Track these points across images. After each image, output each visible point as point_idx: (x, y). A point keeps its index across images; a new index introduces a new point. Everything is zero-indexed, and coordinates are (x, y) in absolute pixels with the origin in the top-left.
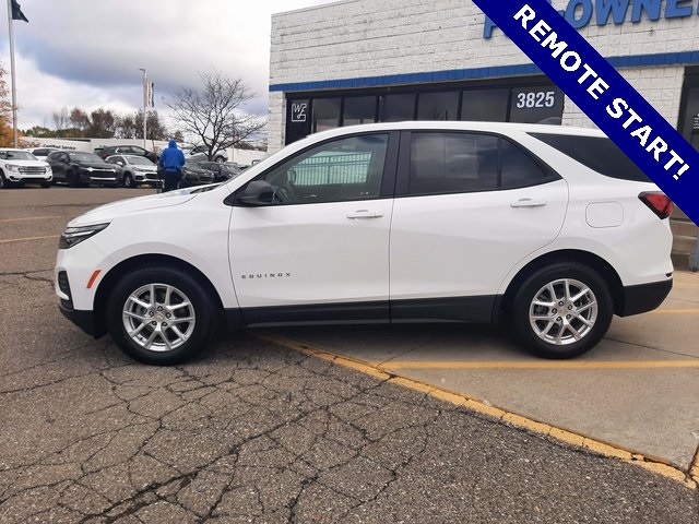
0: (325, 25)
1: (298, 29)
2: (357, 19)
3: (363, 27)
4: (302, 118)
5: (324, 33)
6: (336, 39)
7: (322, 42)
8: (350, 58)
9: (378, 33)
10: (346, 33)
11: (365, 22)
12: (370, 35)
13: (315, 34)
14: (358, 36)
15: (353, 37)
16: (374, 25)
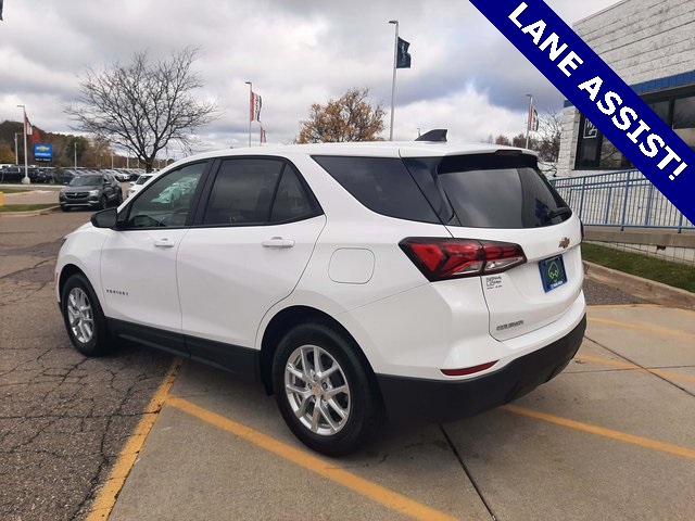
0: (620, 24)
1: (595, 34)
2: (653, 11)
3: (658, 18)
4: (593, 133)
5: (620, 33)
6: (630, 38)
7: (616, 44)
8: (642, 58)
9: (675, 22)
10: (641, 29)
11: (661, 12)
12: (665, 26)
13: (610, 37)
14: (652, 31)
15: (646, 33)
16: (671, 14)
